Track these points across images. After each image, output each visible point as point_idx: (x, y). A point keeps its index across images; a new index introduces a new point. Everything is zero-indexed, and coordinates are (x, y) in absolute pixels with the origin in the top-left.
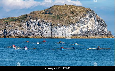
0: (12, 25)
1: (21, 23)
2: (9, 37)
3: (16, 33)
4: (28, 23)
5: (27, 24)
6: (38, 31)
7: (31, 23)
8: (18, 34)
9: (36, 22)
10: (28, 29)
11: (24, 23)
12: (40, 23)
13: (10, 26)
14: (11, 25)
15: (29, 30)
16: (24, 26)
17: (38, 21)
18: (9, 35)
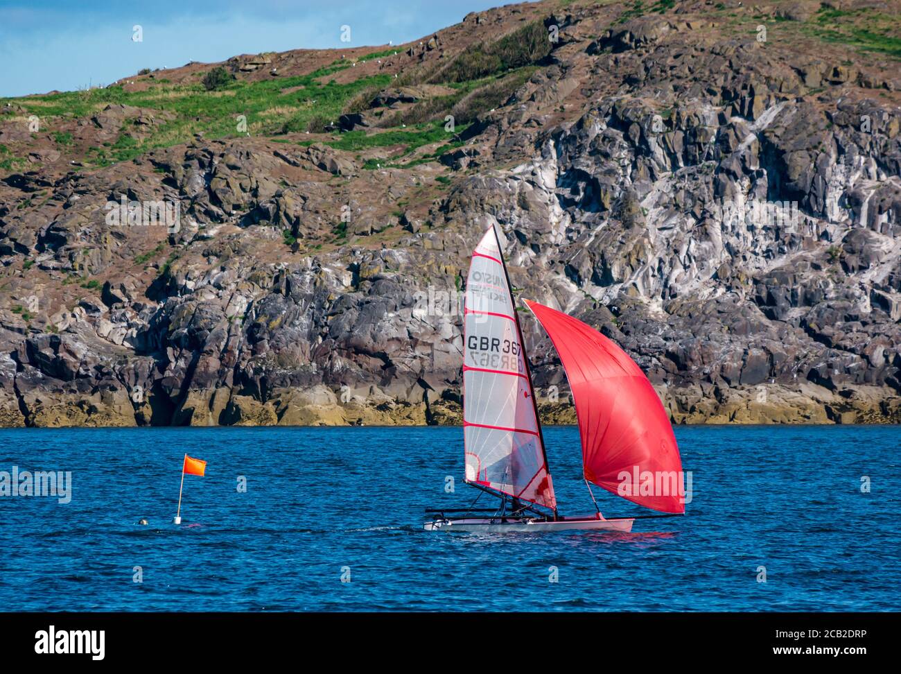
0: (292, 205)
1: (451, 160)
2: (230, 416)
3: (355, 350)
4: (586, 164)
5: (570, 177)
6: (768, 304)
7: (641, 150)
8: (405, 362)
9: (722, 140)
10: (586, 268)
11: (508, 154)
12: (800, 165)
13: (255, 215)
14: (268, 189)
15: (603, 279)
16: (518, 218)
17: (765, 119)
18: (240, 377)
